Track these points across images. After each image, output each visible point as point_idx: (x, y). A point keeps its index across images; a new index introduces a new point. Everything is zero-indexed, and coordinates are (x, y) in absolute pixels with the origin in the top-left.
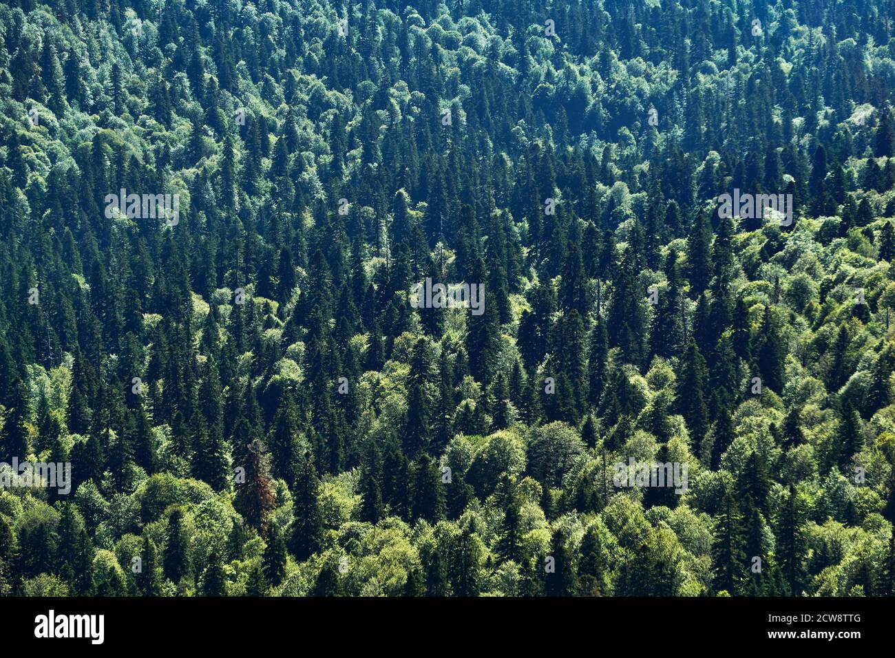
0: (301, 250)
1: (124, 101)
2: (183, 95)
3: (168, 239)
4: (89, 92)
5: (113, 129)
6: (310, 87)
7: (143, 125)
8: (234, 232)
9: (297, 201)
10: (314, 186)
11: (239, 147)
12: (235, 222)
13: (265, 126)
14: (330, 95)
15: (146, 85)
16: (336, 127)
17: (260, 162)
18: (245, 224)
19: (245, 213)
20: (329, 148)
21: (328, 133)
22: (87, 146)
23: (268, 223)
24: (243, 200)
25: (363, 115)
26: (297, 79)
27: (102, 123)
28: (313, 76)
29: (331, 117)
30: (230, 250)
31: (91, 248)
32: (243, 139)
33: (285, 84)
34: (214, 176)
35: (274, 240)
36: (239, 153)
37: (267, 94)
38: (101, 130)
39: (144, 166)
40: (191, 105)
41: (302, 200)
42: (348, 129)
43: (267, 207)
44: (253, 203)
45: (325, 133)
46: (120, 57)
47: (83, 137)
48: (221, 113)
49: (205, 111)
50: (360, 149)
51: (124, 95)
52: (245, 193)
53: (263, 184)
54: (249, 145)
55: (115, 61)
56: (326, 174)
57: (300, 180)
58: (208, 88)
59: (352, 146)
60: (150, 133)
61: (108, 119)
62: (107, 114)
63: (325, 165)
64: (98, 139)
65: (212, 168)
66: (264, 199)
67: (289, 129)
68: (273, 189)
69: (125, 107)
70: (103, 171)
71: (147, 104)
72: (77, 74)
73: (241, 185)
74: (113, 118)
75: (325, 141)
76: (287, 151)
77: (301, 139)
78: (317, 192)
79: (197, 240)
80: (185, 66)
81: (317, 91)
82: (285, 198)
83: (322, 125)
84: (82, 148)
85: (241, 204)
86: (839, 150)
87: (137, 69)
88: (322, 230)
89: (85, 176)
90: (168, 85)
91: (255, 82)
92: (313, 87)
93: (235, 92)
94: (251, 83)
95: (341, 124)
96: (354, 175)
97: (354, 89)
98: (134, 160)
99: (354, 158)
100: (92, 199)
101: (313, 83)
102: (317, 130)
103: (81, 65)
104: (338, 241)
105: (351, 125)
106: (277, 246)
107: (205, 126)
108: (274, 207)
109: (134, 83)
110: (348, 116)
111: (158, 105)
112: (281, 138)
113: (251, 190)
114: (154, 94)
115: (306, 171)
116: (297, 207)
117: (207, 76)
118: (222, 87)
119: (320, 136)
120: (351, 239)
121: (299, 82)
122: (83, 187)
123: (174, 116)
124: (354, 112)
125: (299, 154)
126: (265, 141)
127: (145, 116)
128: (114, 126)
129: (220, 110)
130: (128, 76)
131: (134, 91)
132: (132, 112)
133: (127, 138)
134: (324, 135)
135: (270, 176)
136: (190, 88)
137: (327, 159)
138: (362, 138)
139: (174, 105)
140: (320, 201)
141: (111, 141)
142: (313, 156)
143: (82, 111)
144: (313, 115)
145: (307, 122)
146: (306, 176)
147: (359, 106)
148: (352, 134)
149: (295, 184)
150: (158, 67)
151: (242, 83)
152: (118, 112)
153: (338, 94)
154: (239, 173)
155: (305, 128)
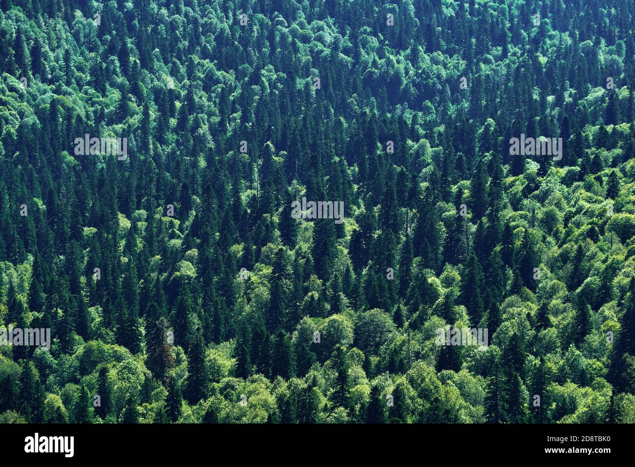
0: (196, 184)
1: (73, 76)
2: (115, 72)
3: (102, 175)
4: (48, 69)
5: (64, 95)
6: (205, 68)
7: (86, 93)
8: (149, 170)
9: (194, 150)
10: (207, 139)
11: (153, 110)
12: (150, 163)
13: (173, 95)
14: (219, 74)
15: (88, 65)
16: (223, 97)
17: (169, 121)
18: (157, 164)
19: (157, 157)
20: (218, 112)
21: (217, 100)
22: (46, 107)
23: (173, 164)
24: (155, 148)
25: (242, 88)
26: (196, 63)
27: (57, 91)
28: (208, 60)
29: (220, 90)
30: (146, 183)
31: (47, 179)
32: (156, 104)
33: (187, 66)
34: (136, 130)
35: (177, 177)
36: (153, 114)
37: (174, 73)
38: (56, 96)
39: (86, 122)
40: (120, 79)
41: (198, 148)
42: (231, 98)
43: (173, 152)
44: (163, 150)
45: (215, 101)
46: (70, 45)
47: (43, 100)
48: (141, 85)
49: (130, 84)
50: (240, 113)
51: (73, 72)
52: (157, 143)
53: (171, 136)
54: (161, 109)
55: (66, 47)
56: (216, 130)
57: (196, 134)
58: (132, 68)
59: (234, 111)
60: (90, 99)
61: (61, 89)
62: (60, 85)
63: (215, 123)
64: (54, 103)
65: (134, 125)
66: (171, 147)
67: (189, 98)
68: (177, 140)
69: (73, 80)
70: (57, 125)
71: (89, 78)
72: (39, 56)
73: (154, 137)
74: (64, 87)
75: (215, 106)
76: (187, 113)
77: (198, 105)
78: (209, 143)
79: (123, 176)
80: (116, 52)
81: (210, 71)
82: (186, 147)
83: (213, 95)
84: (42, 109)
85: (154, 150)
86: (579, 120)
87: (82, 54)
88: (211, 170)
89: (44, 129)
90: (104, 65)
91: (166, 64)
92: (207, 68)
93: (152, 71)
94: (163, 65)
95: (227, 95)
96: (235, 131)
97: (236, 70)
98: (79, 118)
99: (235, 119)
100: (49, 145)
101: (207, 66)
102: (209, 99)
103: (43, 50)
104: (223, 178)
105: (233, 96)
106: (180, 180)
107: (130, 95)
108: (178, 153)
109: (80, 63)
110: (232, 90)
111: (97, 79)
112: (184, 104)
113: (161, 140)
114: (94, 71)
115: (201, 128)
116: (194, 153)
117: (132, 59)
118: (142, 67)
119: (212, 103)
120: (232, 177)
121: (197, 65)
122: (42, 136)
123: (108, 87)
124: (236, 87)
125: (196, 116)
126: (173, 106)
127: (87, 87)
128: (65, 93)
129: (141, 83)
130: (77, 58)
131: (80, 69)
132: (78, 84)
133: (74, 102)
134: (215, 103)
135: (175, 131)
136: (120, 68)
137: (216, 119)
138: (241, 105)
139: (108, 80)
140: (211, 149)
141: (63, 104)
142: (206, 117)
143: (43, 82)
144: (207, 88)
145: (203, 93)
146: (201, 131)
147: (239, 82)
148: (234, 102)
149: (193, 137)
150: (97, 52)
151: (157, 64)
152: (68, 83)
153: (225, 73)
154: (153, 129)
155: (201, 97)
